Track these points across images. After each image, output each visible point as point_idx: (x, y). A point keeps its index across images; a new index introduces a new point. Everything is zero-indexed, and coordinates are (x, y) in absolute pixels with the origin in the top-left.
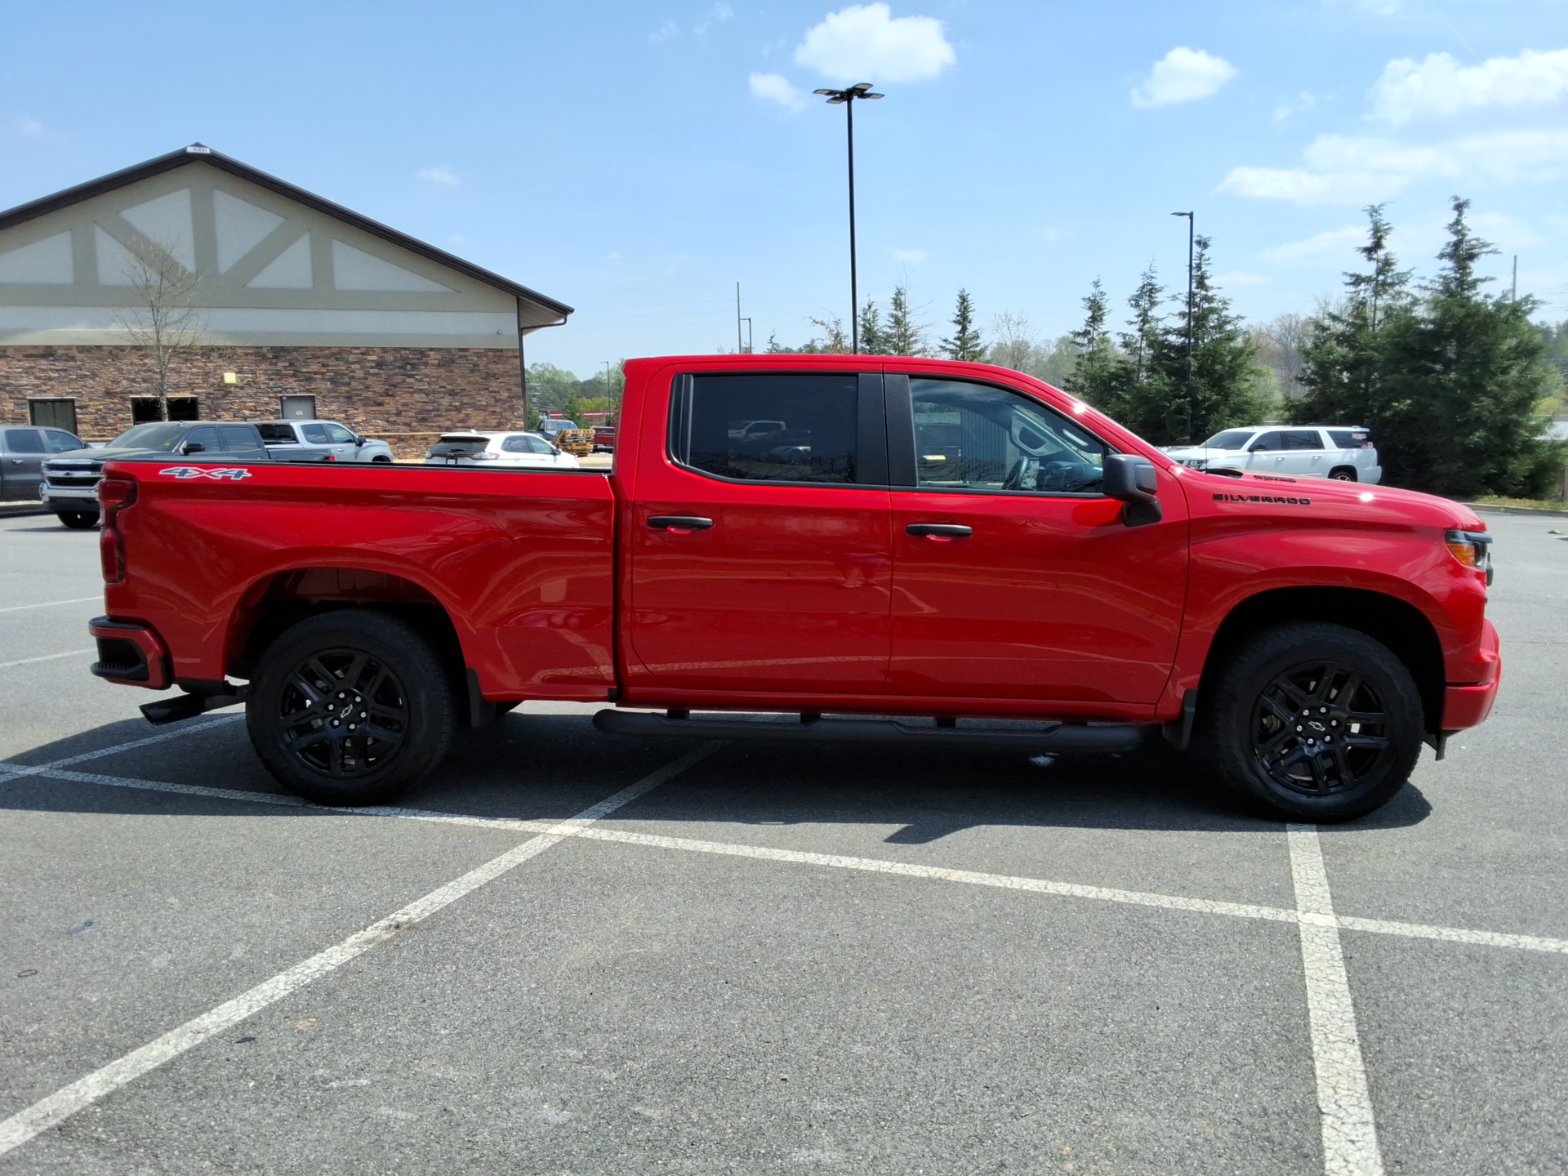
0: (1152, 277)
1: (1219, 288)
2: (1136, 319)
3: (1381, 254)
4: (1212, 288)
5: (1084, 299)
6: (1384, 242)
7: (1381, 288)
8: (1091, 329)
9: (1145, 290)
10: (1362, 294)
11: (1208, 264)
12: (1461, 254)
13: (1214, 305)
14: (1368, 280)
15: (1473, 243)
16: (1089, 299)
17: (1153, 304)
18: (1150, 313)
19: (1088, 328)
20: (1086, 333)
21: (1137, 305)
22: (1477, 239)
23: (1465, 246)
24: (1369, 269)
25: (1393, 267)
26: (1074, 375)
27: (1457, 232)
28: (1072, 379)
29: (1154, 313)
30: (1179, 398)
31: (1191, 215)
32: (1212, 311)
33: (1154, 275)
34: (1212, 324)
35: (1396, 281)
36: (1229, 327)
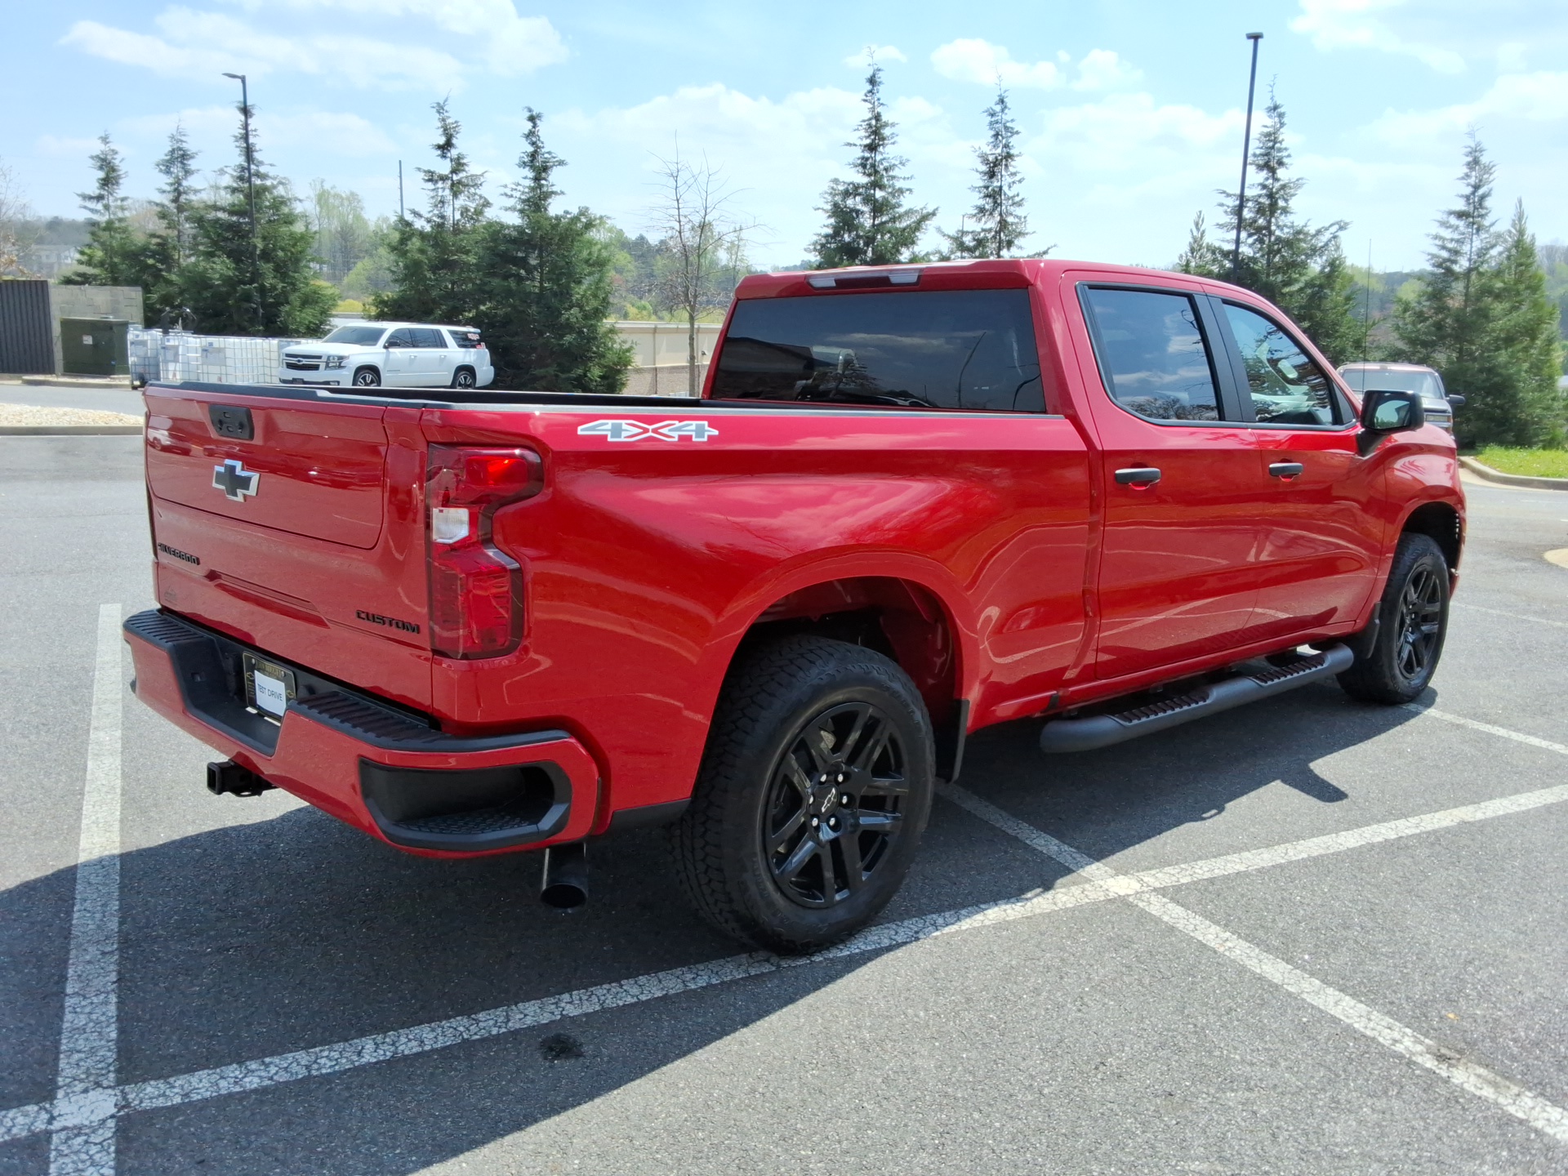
0: (182, 141)
1: (271, 165)
2: (168, 188)
3: (454, 153)
4: (261, 163)
5: (92, 157)
6: (454, 141)
7: (456, 189)
8: (105, 193)
9: (176, 155)
10: (440, 193)
11: (255, 136)
12: (538, 165)
13: (268, 183)
14: (443, 178)
15: (546, 155)
16: (97, 157)
17: (188, 172)
18: (185, 183)
19: (103, 192)
20: (100, 198)
21: (168, 172)
22: (549, 153)
23: (540, 159)
24: (444, 167)
25: (467, 168)
26: (89, 246)
27: (533, 144)
28: (87, 251)
29: (190, 182)
30: (245, 284)
31: (243, 79)
32: (265, 189)
33: (183, 138)
34: (268, 204)
35: (471, 183)
36: (286, 210)
